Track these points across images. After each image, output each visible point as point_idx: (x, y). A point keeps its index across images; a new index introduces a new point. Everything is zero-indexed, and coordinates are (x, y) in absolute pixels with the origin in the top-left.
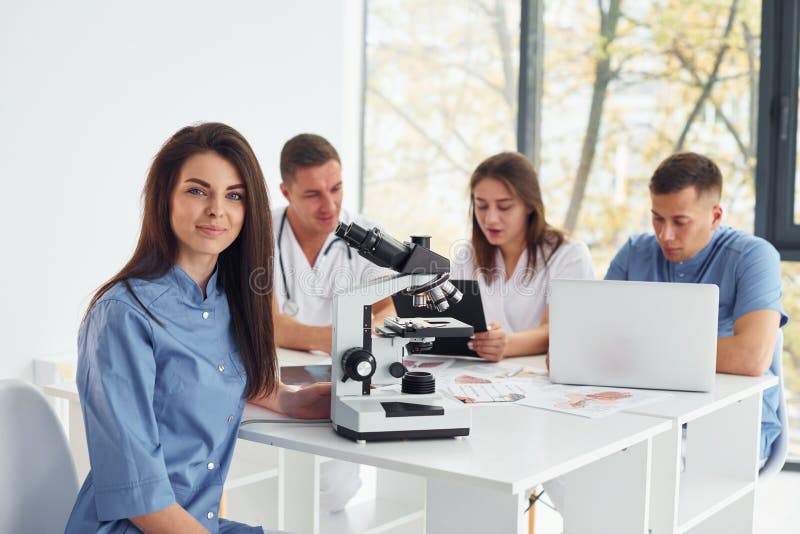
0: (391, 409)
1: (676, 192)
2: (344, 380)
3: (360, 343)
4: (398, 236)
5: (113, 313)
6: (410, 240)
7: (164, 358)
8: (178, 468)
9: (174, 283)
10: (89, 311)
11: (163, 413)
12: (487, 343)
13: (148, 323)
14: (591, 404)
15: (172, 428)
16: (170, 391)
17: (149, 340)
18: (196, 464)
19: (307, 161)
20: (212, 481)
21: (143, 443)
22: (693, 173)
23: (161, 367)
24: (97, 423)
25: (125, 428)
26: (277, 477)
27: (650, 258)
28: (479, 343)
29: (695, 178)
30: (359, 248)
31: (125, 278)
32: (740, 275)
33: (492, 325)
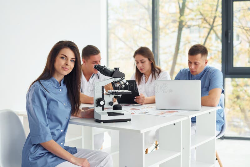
0: (110, 114)
1: (195, 55)
2: (97, 107)
3: (101, 97)
4: (111, 68)
5: (36, 89)
6: (114, 69)
7: (49, 101)
8: (53, 131)
9: (52, 81)
10: (29, 89)
11: (49, 116)
12: (139, 99)
13: (45, 91)
14: (166, 114)
15: (51, 120)
16: (51, 110)
17: (45, 96)
18: (58, 130)
19: (95, 53)
20: (62, 134)
21: (44, 123)
22: (201, 50)
23: (48, 104)
24: (31, 118)
25: (39, 120)
26: (82, 139)
27: (186, 75)
28: (137, 99)
29: (201, 51)
30: (100, 71)
31: (39, 80)
32: (211, 79)
33: (141, 94)
